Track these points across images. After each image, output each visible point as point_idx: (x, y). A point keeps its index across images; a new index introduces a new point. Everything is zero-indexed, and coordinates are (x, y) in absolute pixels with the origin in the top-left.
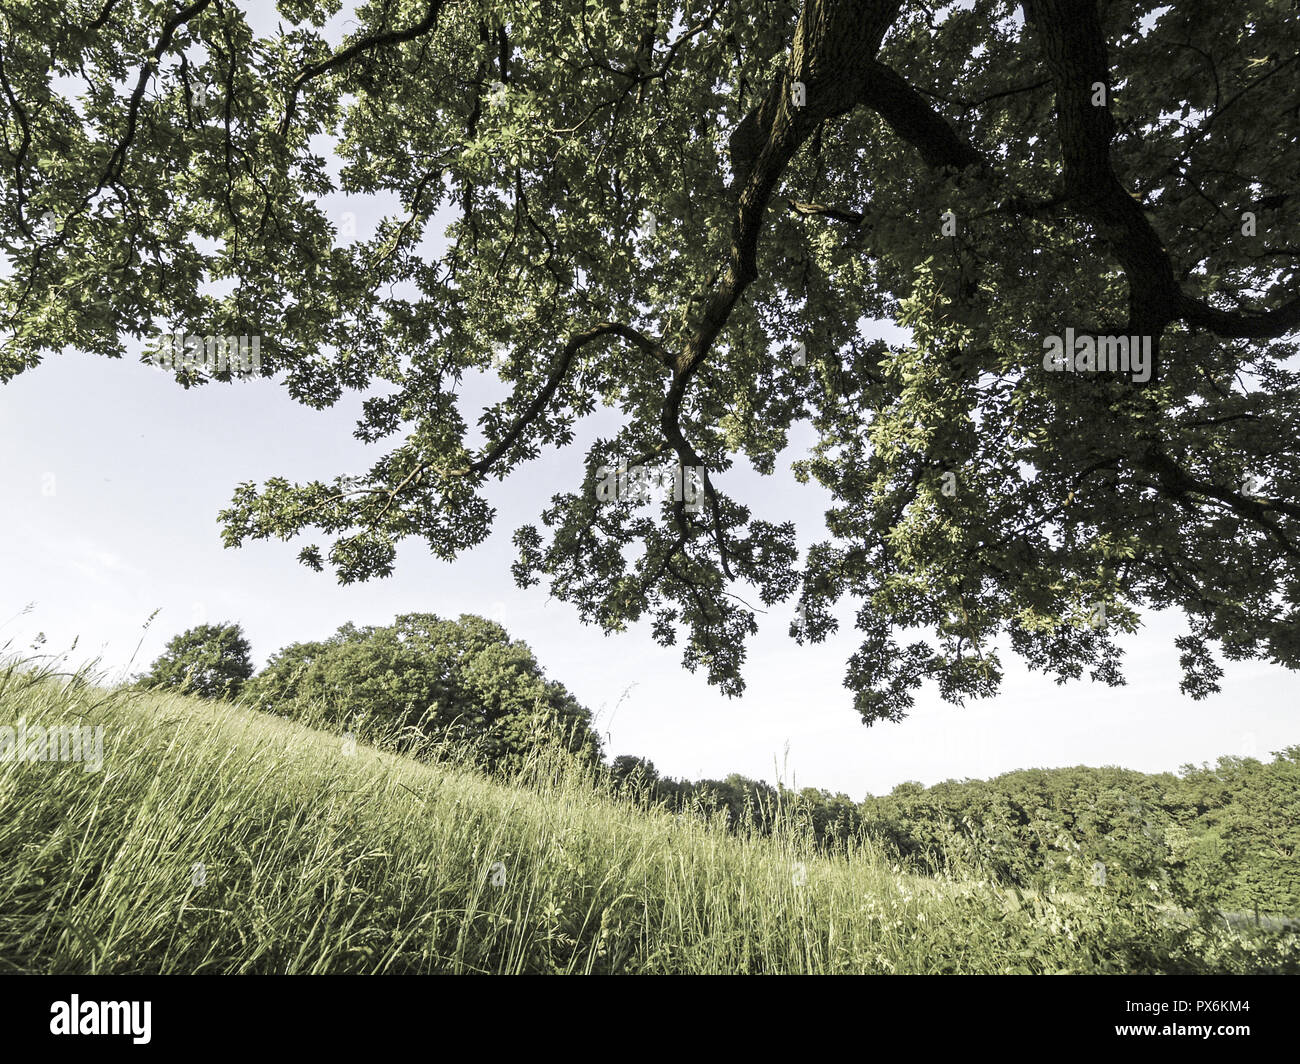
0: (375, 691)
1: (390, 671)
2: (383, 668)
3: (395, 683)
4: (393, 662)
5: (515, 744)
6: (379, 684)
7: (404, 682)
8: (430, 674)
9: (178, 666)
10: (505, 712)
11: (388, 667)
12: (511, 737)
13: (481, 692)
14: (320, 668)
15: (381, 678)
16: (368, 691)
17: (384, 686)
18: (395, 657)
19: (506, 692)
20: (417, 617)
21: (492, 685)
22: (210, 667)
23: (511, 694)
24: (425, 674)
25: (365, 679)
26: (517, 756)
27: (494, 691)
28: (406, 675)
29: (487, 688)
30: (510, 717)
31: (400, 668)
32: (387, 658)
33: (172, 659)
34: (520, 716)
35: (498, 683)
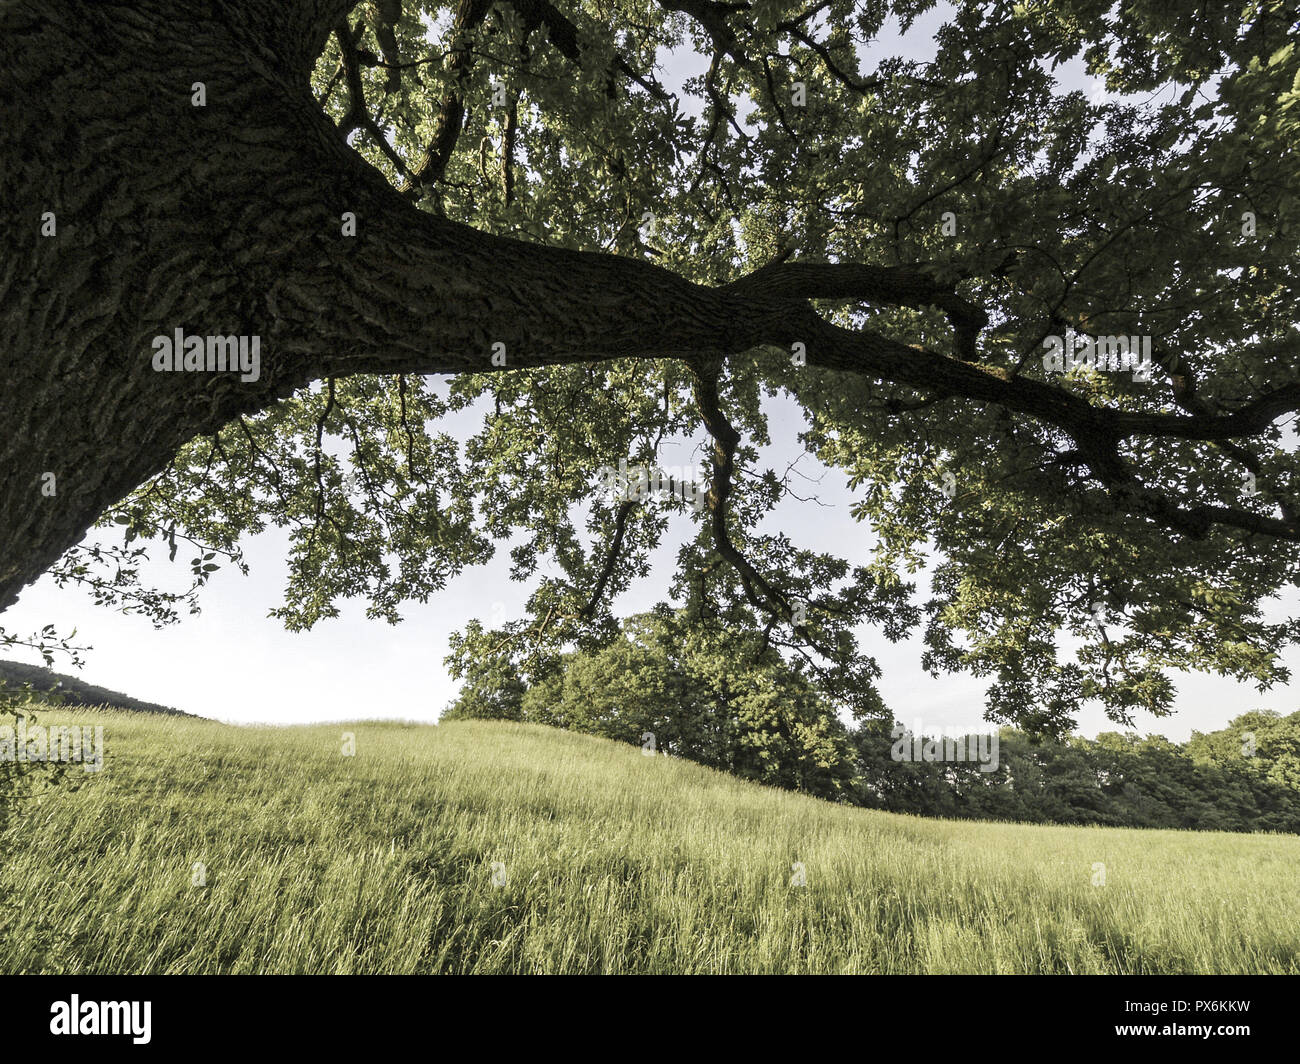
0: (621, 690)
1: (628, 671)
2: (622, 668)
3: (634, 681)
4: (628, 663)
5: (751, 724)
6: (622, 683)
7: (642, 679)
8: (661, 669)
9: (476, 691)
10: (734, 695)
11: (625, 668)
12: (747, 717)
13: (709, 679)
14: (574, 675)
15: (622, 678)
16: (615, 690)
17: (627, 685)
18: (629, 658)
19: (731, 677)
20: (640, 617)
21: (717, 671)
22: (496, 689)
23: (736, 677)
24: (656, 669)
25: (610, 679)
26: (756, 734)
27: (720, 677)
28: (642, 673)
29: (713, 675)
30: (741, 699)
31: (635, 666)
32: (623, 661)
33: (471, 687)
34: (750, 697)
35: (722, 669)
